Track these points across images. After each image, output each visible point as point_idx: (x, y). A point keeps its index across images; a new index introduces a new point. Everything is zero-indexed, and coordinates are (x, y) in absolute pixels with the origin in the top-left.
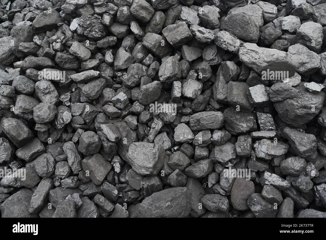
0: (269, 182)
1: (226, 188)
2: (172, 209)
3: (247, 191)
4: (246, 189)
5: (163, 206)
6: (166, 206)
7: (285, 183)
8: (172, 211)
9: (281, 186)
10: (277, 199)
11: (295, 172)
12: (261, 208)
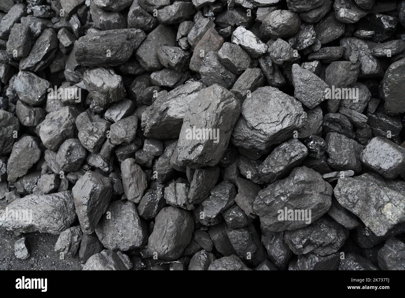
0: (239, 40)
1: (192, 42)
2: (97, 44)
3: (206, 47)
4: (207, 44)
5: (88, 38)
6: (92, 39)
7: (259, 47)
8: (96, 45)
9: (251, 49)
10: (233, 62)
11: (273, 30)
12: (210, 70)
